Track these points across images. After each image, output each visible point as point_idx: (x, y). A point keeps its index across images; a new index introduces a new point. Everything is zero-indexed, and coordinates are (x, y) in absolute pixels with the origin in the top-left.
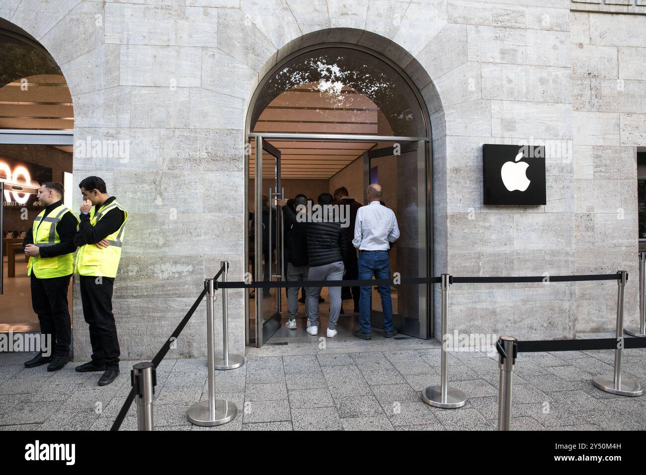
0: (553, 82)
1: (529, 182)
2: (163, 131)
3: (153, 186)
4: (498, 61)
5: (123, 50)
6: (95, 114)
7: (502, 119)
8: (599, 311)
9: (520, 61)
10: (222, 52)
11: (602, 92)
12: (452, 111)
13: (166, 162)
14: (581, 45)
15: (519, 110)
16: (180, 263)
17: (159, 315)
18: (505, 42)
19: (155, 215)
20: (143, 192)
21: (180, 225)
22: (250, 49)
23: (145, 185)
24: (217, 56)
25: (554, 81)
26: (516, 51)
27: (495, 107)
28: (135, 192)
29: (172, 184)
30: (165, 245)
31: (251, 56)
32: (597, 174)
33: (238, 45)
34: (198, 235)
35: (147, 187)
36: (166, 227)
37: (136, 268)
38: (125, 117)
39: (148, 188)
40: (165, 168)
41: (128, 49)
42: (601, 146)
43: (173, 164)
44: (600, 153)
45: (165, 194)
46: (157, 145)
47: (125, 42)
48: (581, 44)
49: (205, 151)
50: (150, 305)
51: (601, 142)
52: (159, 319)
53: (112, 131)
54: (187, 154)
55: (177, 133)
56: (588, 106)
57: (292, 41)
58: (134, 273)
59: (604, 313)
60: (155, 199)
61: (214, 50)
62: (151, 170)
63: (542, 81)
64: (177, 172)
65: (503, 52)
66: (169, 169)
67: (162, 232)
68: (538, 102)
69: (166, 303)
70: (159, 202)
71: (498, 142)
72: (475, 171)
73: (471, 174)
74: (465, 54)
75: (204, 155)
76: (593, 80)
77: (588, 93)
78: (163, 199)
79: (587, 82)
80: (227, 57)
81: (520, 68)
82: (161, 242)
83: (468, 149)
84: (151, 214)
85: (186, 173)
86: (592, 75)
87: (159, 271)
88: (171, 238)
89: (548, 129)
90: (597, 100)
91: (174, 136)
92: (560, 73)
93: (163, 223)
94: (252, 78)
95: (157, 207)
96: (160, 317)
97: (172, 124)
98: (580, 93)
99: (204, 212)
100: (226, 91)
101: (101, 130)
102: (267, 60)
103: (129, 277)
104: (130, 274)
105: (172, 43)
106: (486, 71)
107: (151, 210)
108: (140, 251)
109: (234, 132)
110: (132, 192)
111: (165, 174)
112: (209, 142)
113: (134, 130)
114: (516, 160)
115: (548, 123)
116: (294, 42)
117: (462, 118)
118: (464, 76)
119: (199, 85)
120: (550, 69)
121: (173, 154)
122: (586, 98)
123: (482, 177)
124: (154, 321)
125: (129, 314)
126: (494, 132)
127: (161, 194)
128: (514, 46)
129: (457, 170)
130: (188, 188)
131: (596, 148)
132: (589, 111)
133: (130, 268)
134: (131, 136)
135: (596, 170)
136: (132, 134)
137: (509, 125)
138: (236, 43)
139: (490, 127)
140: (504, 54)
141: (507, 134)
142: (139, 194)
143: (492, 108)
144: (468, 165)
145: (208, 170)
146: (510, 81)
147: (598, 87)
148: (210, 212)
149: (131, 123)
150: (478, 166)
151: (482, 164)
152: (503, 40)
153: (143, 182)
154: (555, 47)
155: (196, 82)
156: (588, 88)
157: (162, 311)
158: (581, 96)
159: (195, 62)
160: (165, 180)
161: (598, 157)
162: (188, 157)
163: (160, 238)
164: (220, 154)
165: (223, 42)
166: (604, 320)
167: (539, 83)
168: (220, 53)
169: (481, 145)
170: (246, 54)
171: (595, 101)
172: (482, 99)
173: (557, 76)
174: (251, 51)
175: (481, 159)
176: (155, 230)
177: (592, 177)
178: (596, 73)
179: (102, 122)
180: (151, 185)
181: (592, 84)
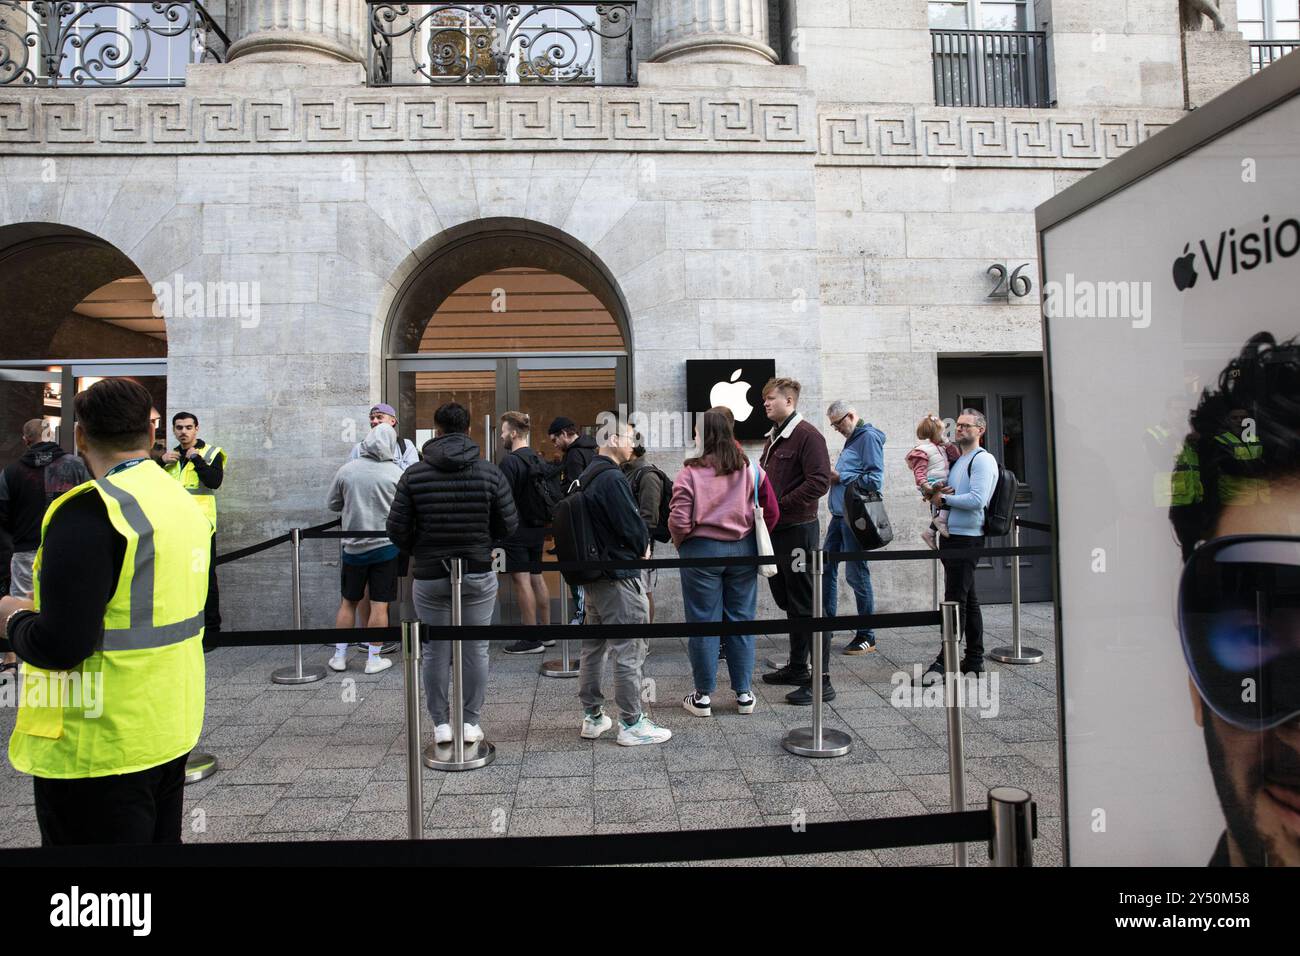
0: (790, 270)
1: (750, 409)
2: (272, 359)
3: (261, 425)
4: (709, 246)
5: (224, 261)
6: (192, 341)
7: (714, 325)
8: (882, 587)
9: (741, 246)
10: (342, 258)
11: (883, 278)
12: (644, 317)
13: (277, 395)
14: (849, 213)
15: (739, 311)
16: (294, 520)
17: (270, 582)
18: (720, 221)
19: (263, 460)
20: (249, 433)
21: (294, 473)
22: (378, 252)
23: (252, 425)
24: (337, 263)
25: (793, 269)
26: (736, 231)
27: (704, 309)
28: (240, 434)
29: (284, 423)
30: (275, 497)
31: (379, 260)
32: (875, 394)
33: (363, 247)
34: (315, 485)
35: (254, 427)
36: (276, 475)
37: (241, 526)
38: (228, 343)
39: (256, 428)
40: (275, 403)
41: (230, 259)
42: (880, 354)
43: (285, 398)
44: (880, 363)
45: (276, 435)
46: (266, 375)
47: (227, 251)
48: (848, 211)
49: (323, 381)
50: (258, 571)
51: (881, 348)
52: (270, 588)
53: (212, 360)
54: (302, 386)
55: (290, 360)
56: (860, 298)
57: (430, 239)
58: (240, 532)
59: (890, 591)
60: (264, 441)
61: (334, 256)
62: (259, 406)
63: (775, 271)
64: (289, 407)
65: (716, 235)
66: (281, 404)
67: (273, 482)
68: (769, 299)
69: (277, 569)
70: (269, 444)
71: (709, 356)
72: (675, 396)
73: (671, 400)
74: (662, 240)
75: (323, 386)
76: (869, 261)
77: (859, 279)
78: (274, 442)
79: (858, 264)
80: (349, 264)
81: (741, 254)
82: (271, 494)
83: (666, 367)
84: (259, 459)
85: (301, 409)
86: (866, 253)
87: (268, 530)
88: (284, 488)
89: (782, 335)
90: (874, 289)
91: (286, 364)
92: (800, 257)
93: (273, 471)
94: (379, 288)
95: (266, 451)
96: (272, 586)
97: (284, 349)
98: (848, 279)
99: (323, 456)
100: (349, 306)
101: (198, 359)
102: (399, 264)
103: (233, 537)
104: (235, 533)
105: (283, 250)
106: (691, 261)
107: (259, 455)
108: (247, 505)
109: (358, 356)
110: (236, 434)
111: (275, 410)
112: (328, 370)
113: (238, 358)
114: (732, 380)
115: (783, 326)
116: (436, 239)
117: (657, 326)
118: (661, 270)
119: (315, 300)
120: (786, 253)
121: (285, 386)
122: (858, 286)
123: (686, 403)
124: (262, 590)
125: (233, 582)
126: (702, 343)
127: (271, 435)
128: (733, 226)
129: (650, 396)
130: (304, 428)
131: (873, 356)
132: (862, 305)
133: (235, 525)
134: (234, 366)
135: (874, 387)
136: (236, 363)
137: (725, 333)
138: (359, 244)
139: (697, 336)
140: (719, 236)
141: (721, 345)
142: (245, 436)
143: (701, 311)
144: (666, 387)
145: (327, 405)
146: (726, 273)
147: (876, 271)
148: (330, 455)
149: (234, 350)
150: (680, 389)
151: (685, 386)
152: (717, 218)
153: (249, 421)
154: (793, 223)
155: (312, 297)
156: (861, 272)
157: (273, 579)
158: (851, 284)
159: (310, 272)
160: (275, 418)
161: (876, 368)
162: (302, 388)
163: (271, 489)
164: (342, 384)
165: (344, 244)
166: (888, 600)
167: (769, 273)
168: (340, 259)
169: (684, 361)
170: (373, 258)
171: (871, 290)
172: (686, 298)
173: (795, 261)
174: (378, 255)
175: (684, 379)
176: (264, 479)
177: (868, 398)
178: (872, 251)
179: (200, 350)
180: (259, 424)
181: (866, 266)
